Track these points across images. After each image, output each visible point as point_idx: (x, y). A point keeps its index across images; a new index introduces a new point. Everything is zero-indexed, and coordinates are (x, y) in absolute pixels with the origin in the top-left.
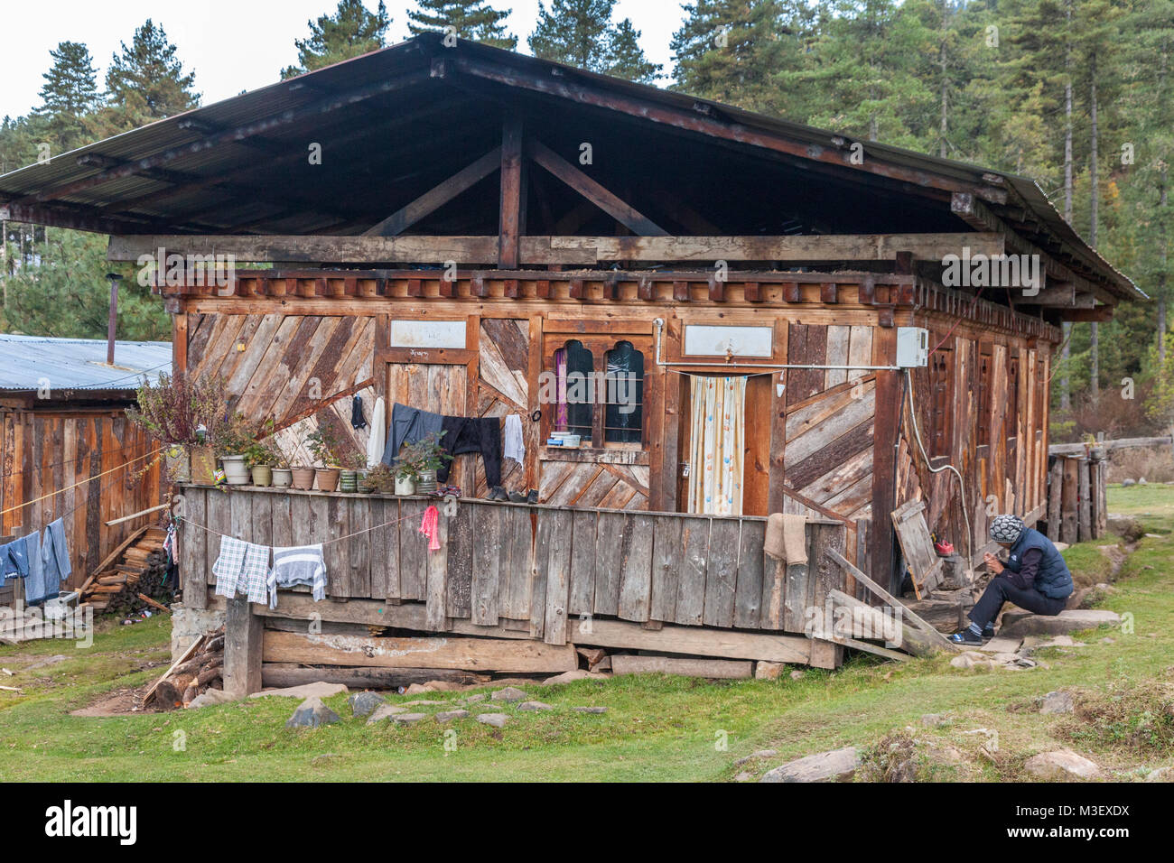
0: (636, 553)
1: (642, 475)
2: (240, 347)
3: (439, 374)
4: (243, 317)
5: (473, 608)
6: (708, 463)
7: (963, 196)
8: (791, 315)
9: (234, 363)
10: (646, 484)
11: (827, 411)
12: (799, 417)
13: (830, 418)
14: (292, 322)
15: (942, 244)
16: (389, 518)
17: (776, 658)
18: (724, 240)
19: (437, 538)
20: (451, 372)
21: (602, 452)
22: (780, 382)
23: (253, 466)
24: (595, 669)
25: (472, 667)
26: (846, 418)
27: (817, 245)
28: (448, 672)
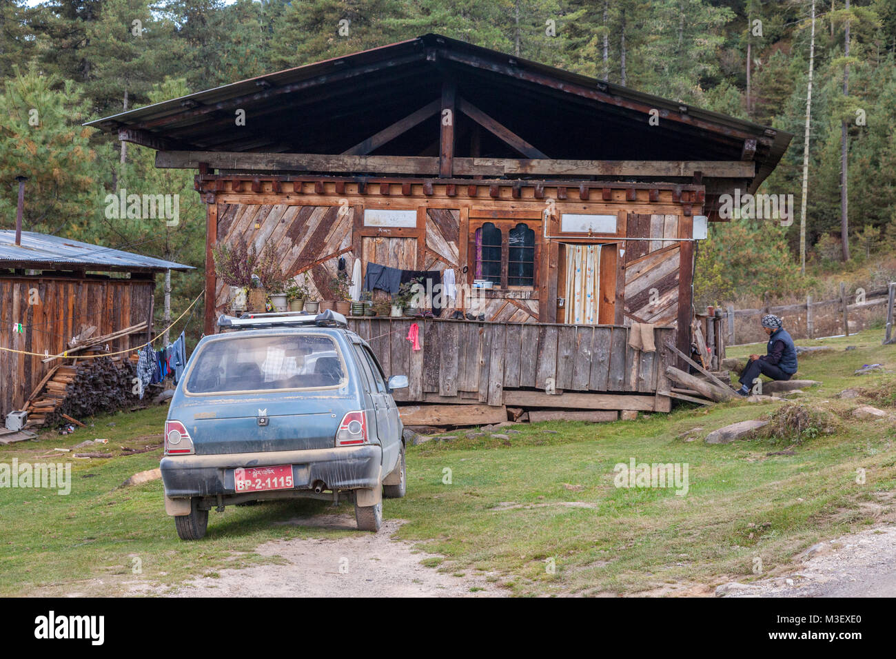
0: (548, 349)
1: (533, 306)
2: (257, 226)
3: (397, 244)
4: (258, 206)
5: (441, 386)
6: (577, 297)
7: (752, 141)
8: (629, 209)
9: (252, 236)
10: (536, 311)
11: (650, 266)
12: (634, 269)
13: (652, 269)
14: (294, 210)
15: (719, 168)
16: (384, 332)
17: (633, 408)
18: (586, 162)
19: (418, 343)
20: (405, 242)
21: (508, 292)
22: (622, 248)
23: (293, 300)
24: (519, 420)
25: (437, 423)
26: (662, 270)
27: (644, 166)
28: (420, 427)
